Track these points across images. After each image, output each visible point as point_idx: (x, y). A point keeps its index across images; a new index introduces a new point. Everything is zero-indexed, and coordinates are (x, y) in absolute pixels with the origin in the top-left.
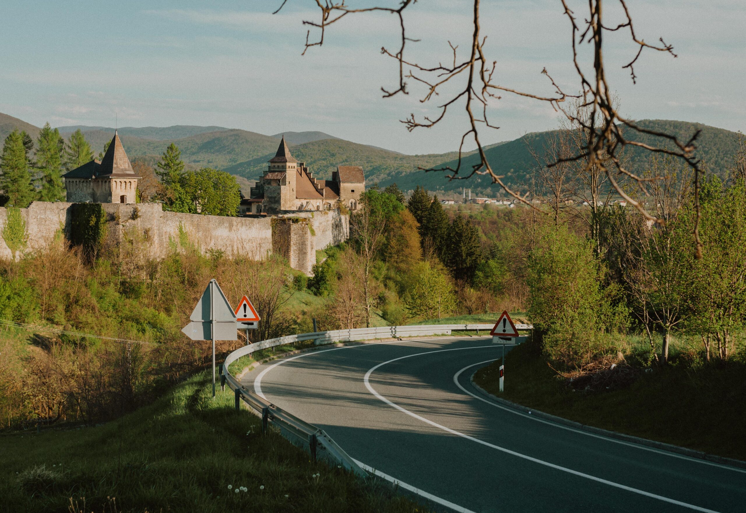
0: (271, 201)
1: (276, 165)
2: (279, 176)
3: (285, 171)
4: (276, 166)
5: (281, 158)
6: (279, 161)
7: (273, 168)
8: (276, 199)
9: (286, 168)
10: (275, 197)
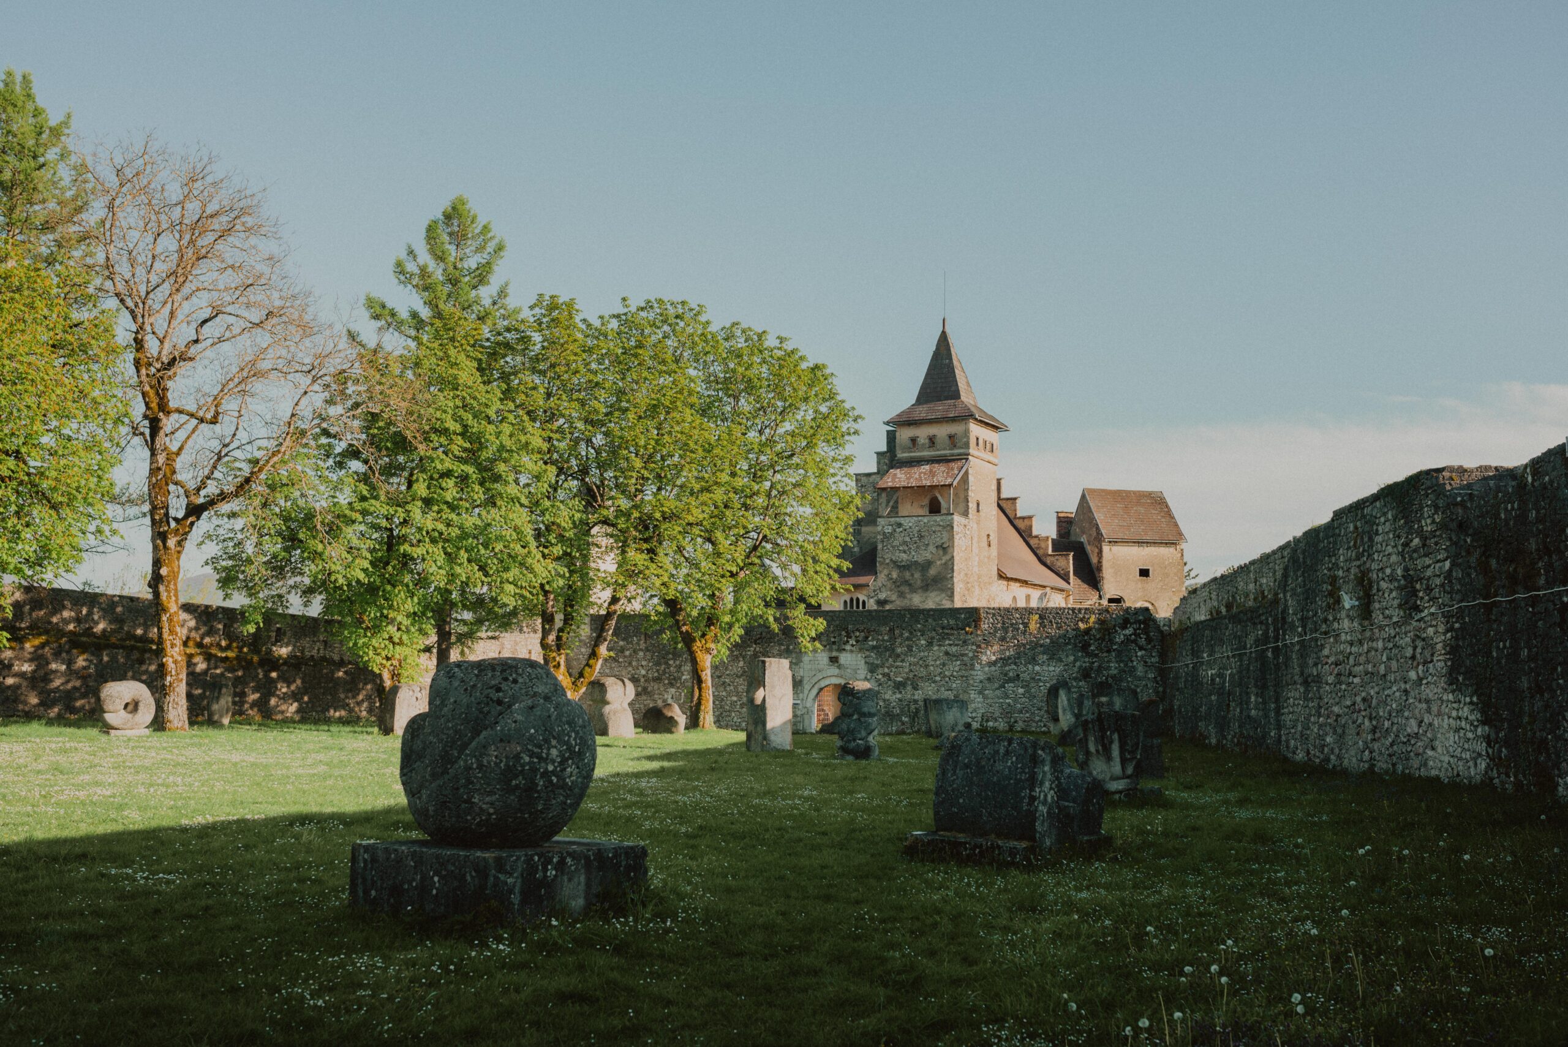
0: (906, 583)
1: (922, 433)
2: (940, 475)
3: (965, 457)
4: (923, 440)
5: (940, 408)
6: (939, 415)
7: (909, 449)
8: (932, 572)
9: (967, 445)
10: (929, 564)
